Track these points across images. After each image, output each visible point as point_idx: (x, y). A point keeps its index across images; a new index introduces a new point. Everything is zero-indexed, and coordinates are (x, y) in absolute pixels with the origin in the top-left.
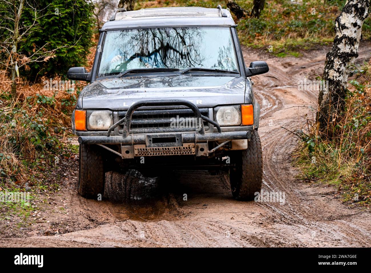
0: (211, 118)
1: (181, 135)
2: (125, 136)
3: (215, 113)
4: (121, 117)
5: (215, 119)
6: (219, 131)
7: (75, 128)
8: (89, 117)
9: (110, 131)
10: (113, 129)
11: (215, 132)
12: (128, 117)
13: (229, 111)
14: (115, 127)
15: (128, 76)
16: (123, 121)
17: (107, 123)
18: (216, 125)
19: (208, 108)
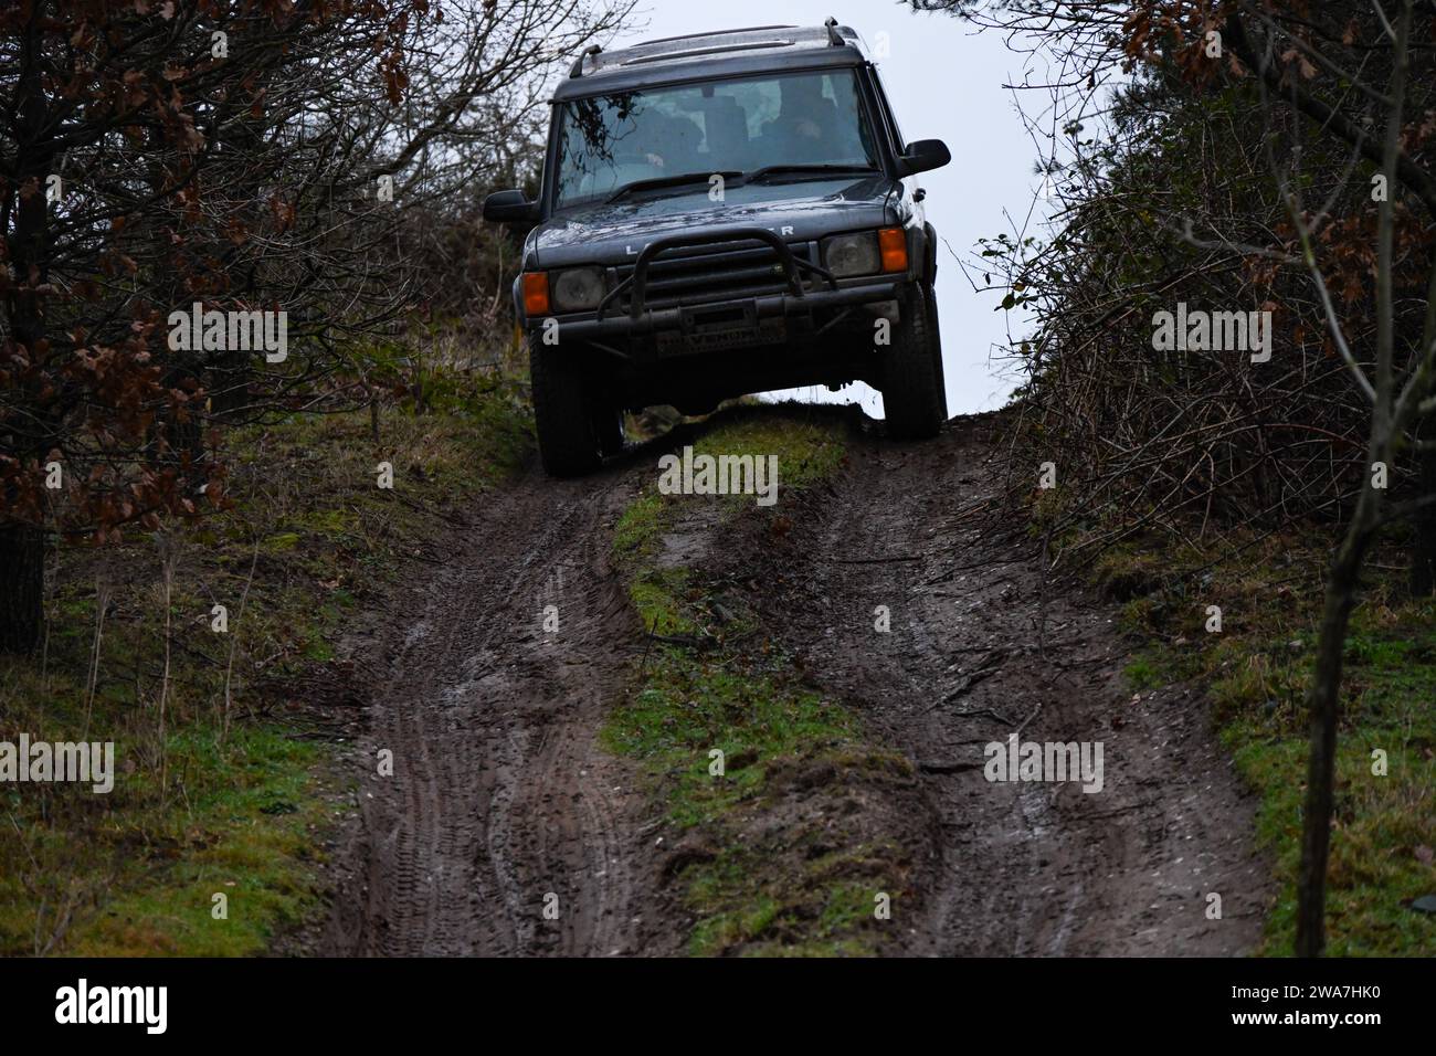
0: (814, 262)
1: (753, 302)
2: (635, 315)
3: (822, 250)
4: (623, 276)
5: (823, 263)
6: (834, 286)
7: (526, 311)
8: (554, 285)
9: (604, 310)
10: (608, 305)
11: (825, 289)
12: (638, 273)
13: (852, 245)
14: (612, 298)
15: (627, 198)
16: (630, 284)
17: (595, 295)
18: (826, 276)
19: (808, 241)
